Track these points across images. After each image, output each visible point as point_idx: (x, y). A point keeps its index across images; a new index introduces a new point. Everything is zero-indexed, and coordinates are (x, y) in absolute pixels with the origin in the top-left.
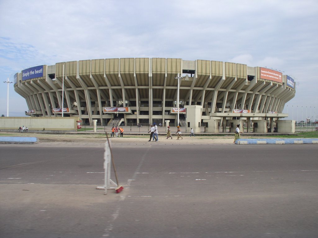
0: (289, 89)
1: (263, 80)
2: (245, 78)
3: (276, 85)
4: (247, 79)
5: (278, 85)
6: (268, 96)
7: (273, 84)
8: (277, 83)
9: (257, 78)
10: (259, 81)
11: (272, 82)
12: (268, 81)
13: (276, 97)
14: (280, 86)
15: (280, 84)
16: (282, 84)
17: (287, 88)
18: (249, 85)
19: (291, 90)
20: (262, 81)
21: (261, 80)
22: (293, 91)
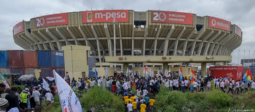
0: (237, 37)
1: (212, 29)
2: (194, 27)
3: (224, 33)
4: (196, 28)
5: (226, 33)
6: (216, 44)
7: (221, 32)
8: (225, 31)
9: (206, 27)
10: (208, 29)
11: (220, 30)
12: (217, 30)
13: (224, 45)
14: (227, 34)
15: (228, 32)
16: (230, 33)
17: (234, 36)
18: (198, 33)
19: (239, 38)
20: (210, 30)
21: (210, 28)
22: (240, 39)
